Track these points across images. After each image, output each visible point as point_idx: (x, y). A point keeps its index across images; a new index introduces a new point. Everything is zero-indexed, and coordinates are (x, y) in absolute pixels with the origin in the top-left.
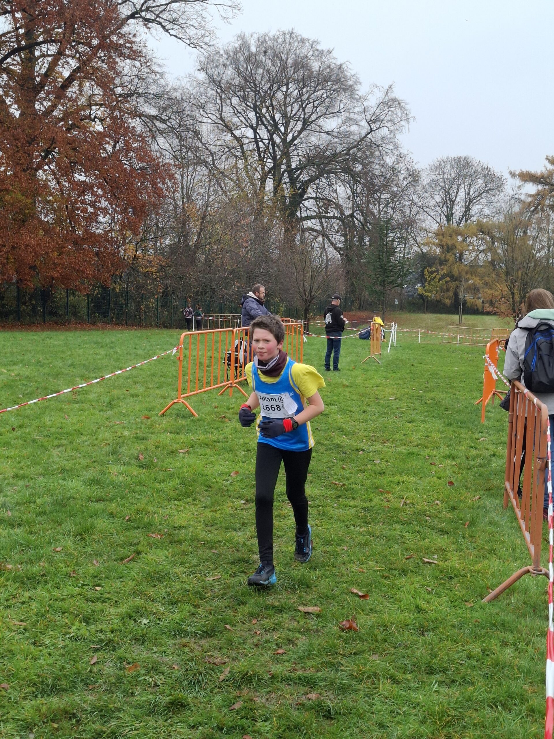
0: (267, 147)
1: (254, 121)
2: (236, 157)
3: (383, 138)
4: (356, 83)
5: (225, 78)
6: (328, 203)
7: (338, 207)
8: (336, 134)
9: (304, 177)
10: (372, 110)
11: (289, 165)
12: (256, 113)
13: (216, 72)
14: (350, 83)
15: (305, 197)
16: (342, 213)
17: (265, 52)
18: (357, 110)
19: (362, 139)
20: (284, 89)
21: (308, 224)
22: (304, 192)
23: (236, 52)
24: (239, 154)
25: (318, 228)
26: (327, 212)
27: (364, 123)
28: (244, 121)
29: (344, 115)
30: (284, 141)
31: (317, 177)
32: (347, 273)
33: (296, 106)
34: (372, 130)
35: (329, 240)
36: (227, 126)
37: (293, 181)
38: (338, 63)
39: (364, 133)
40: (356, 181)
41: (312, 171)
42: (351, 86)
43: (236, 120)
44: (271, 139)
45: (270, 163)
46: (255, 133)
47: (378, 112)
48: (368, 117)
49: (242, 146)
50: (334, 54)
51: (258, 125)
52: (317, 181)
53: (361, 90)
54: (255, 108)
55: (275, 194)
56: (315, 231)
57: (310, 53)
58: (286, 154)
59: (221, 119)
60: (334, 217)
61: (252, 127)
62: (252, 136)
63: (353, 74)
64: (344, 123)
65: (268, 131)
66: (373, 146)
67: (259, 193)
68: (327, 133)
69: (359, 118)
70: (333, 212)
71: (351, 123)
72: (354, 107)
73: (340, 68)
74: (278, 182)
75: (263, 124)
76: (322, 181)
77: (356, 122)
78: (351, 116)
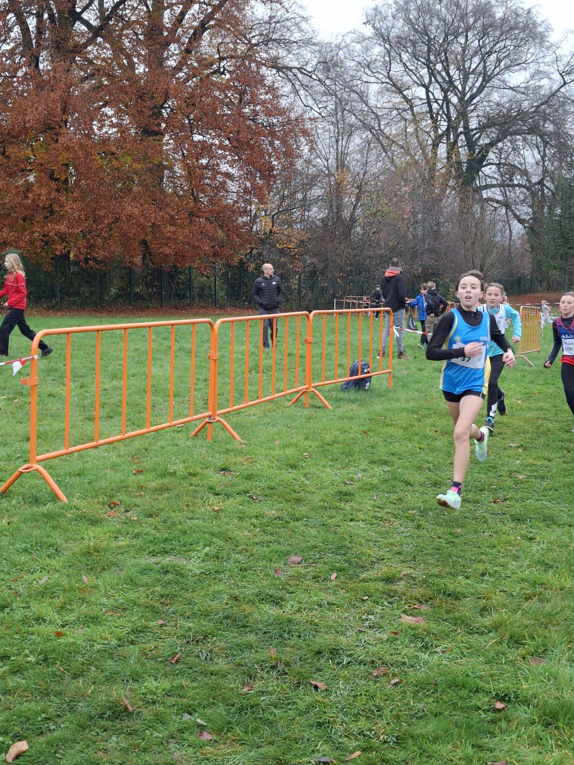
0: (441, 108)
1: (426, 80)
2: (406, 120)
4: (548, 29)
5: (394, 31)
6: (513, 169)
7: (525, 173)
8: (523, 90)
9: (484, 141)
11: (466, 127)
12: (429, 68)
13: (384, 25)
14: (540, 29)
15: (484, 163)
16: (528, 180)
18: (547, 59)
19: (553, 95)
21: (486, 194)
22: (484, 157)
24: (409, 116)
25: (500, 198)
26: (511, 180)
28: (416, 79)
29: (533, 67)
30: (461, 99)
31: (499, 140)
32: (532, 247)
34: (565, 83)
35: (512, 211)
36: (394, 85)
37: (471, 144)
38: (526, 8)
39: (555, 87)
40: (546, 143)
41: (493, 133)
42: (540, 33)
43: (406, 78)
44: (446, 99)
45: (444, 126)
46: (428, 91)
47: (573, 62)
48: (561, 68)
49: (411, 108)
51: (430, 82)
52: (500, 145)
53: (552, 38)
54: (428, 64)
55: (448, 160)
56: (498, 202)
58: (463, 115)
59: (389, 77)
60: (519, 186)
61: (424, 86)
63: (544, 19)
64: (532, 77)
65: (442, 89)
66: (566, 101)
67: (430, 163)
68: (512, 89)
69: (551, 69)
70: (517, 179)
71: (541, 76)
72: (544, 57)
73: (529, 12)
74: (452, 147)
75: (437, 81)
76: (506, 144)
77: (548, 75)
78: (541, 69)
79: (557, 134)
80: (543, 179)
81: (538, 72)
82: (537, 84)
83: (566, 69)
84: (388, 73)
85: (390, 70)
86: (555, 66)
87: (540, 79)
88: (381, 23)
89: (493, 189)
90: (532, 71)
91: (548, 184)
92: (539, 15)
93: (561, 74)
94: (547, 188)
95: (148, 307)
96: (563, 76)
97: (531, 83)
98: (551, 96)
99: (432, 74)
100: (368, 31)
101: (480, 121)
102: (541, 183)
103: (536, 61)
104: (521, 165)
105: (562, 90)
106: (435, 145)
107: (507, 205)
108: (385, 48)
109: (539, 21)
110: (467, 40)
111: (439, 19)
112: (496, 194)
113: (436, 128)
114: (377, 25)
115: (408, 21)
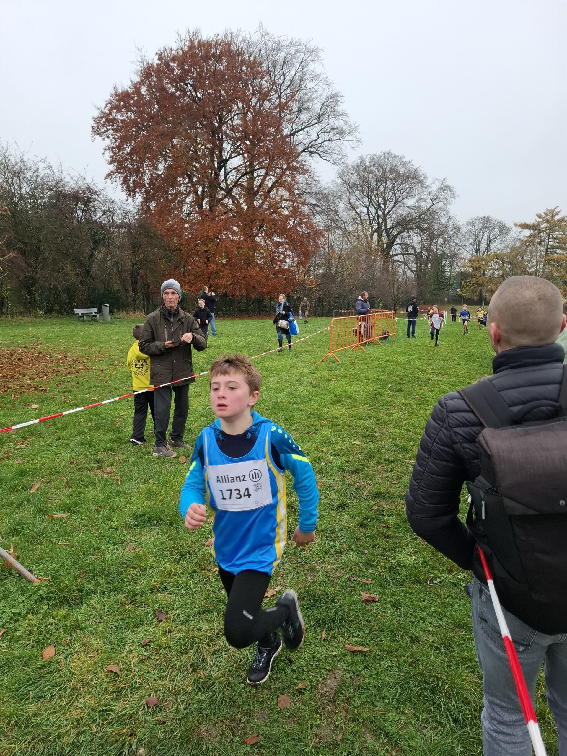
0: (374, 217)
1: (367, 204)
2: (357, 223)
3: (440, 209)
4: (425, 178)
5: (352, 181)
6: (407, 246)
7: (413, 248)
8: (413, 208)
9: (394, 233)
10: (434, 193)
11: (386, 227)
12: (369, 199)
13: (347, 178)
14: (422, 178)
15: (395, 243)
16: (415, 251)
17: (374, 165)
18: (425, 193)
19: (428, 210)
20: (384, 184)
21: (396, 258)
22: (394, 241)
23: (358, 166)
24: (359, 222)
25: (402, 260)
26: (407, 251)
27: (429, 201)
28: (362, 203)
29: (417, 197)
30: (384, 213)
31: (402, 232)
32: (418, 284)
33: (391, 193)
34: (433, 204)
35: (408, 267)
36: (352, 207)
37: (388, 235)
38: (415, 168)
39: (429, 206)
40: (423, 233)
41: (399, 229)
42: (422, 180)
43: (357, 203)
44: (377, 213)
45: (375, 226)
46: (368, 210)
47: (437, 194)
48: (432, 197)
49: (360, 217)
50: (413, 163)
51: (369, 205)
52: (401, 234)
53: (428, 182)
54: (368, 196)
55: (378, 243)
56: (400, 262)
57: (399, 164)
58: (385, 220)
59: (350, 203)
60: (411, 254)
61: (366, 207)
62: (366, 212)
63: (423, 173)
64: (417, 201)
65: (375, 208)
66: (433, 213)
67: (369, 244)
68: (408, 207)
69: (426, 197)
70: (410, 251)
71: (422, 201)
72: (423, 192)
73: (416, 170)
74: (380, 236)
75: (372, 205)
76: (405, 234)
77: (425, 200)
78: (422, 197)
79: (429, 229)
80: (422, 250)
81: (420, 199)
82: (420, 205)
85: (350, 200)
86: (429, 196)
87: (421, 203)
89: (398, 256)
91: (425, 253)
92: (421, 172)
94: (424, 255)
96: (432, 201)
97: (417, 204)
98: (426, 211)
100: (340, 181)
101: (392, 223)
102: (421, 252)
103: (419, 194)
104: (412, 244)
105: (432, 207)
106: (372, 236)
107: (405, 264)
108: (347, 189)
109: (421, 174)
110: (386, 184)
111: (373, 175)
112: (399, 258)
113: (372, 227)
114: (344, 178)
115: (359, 175)
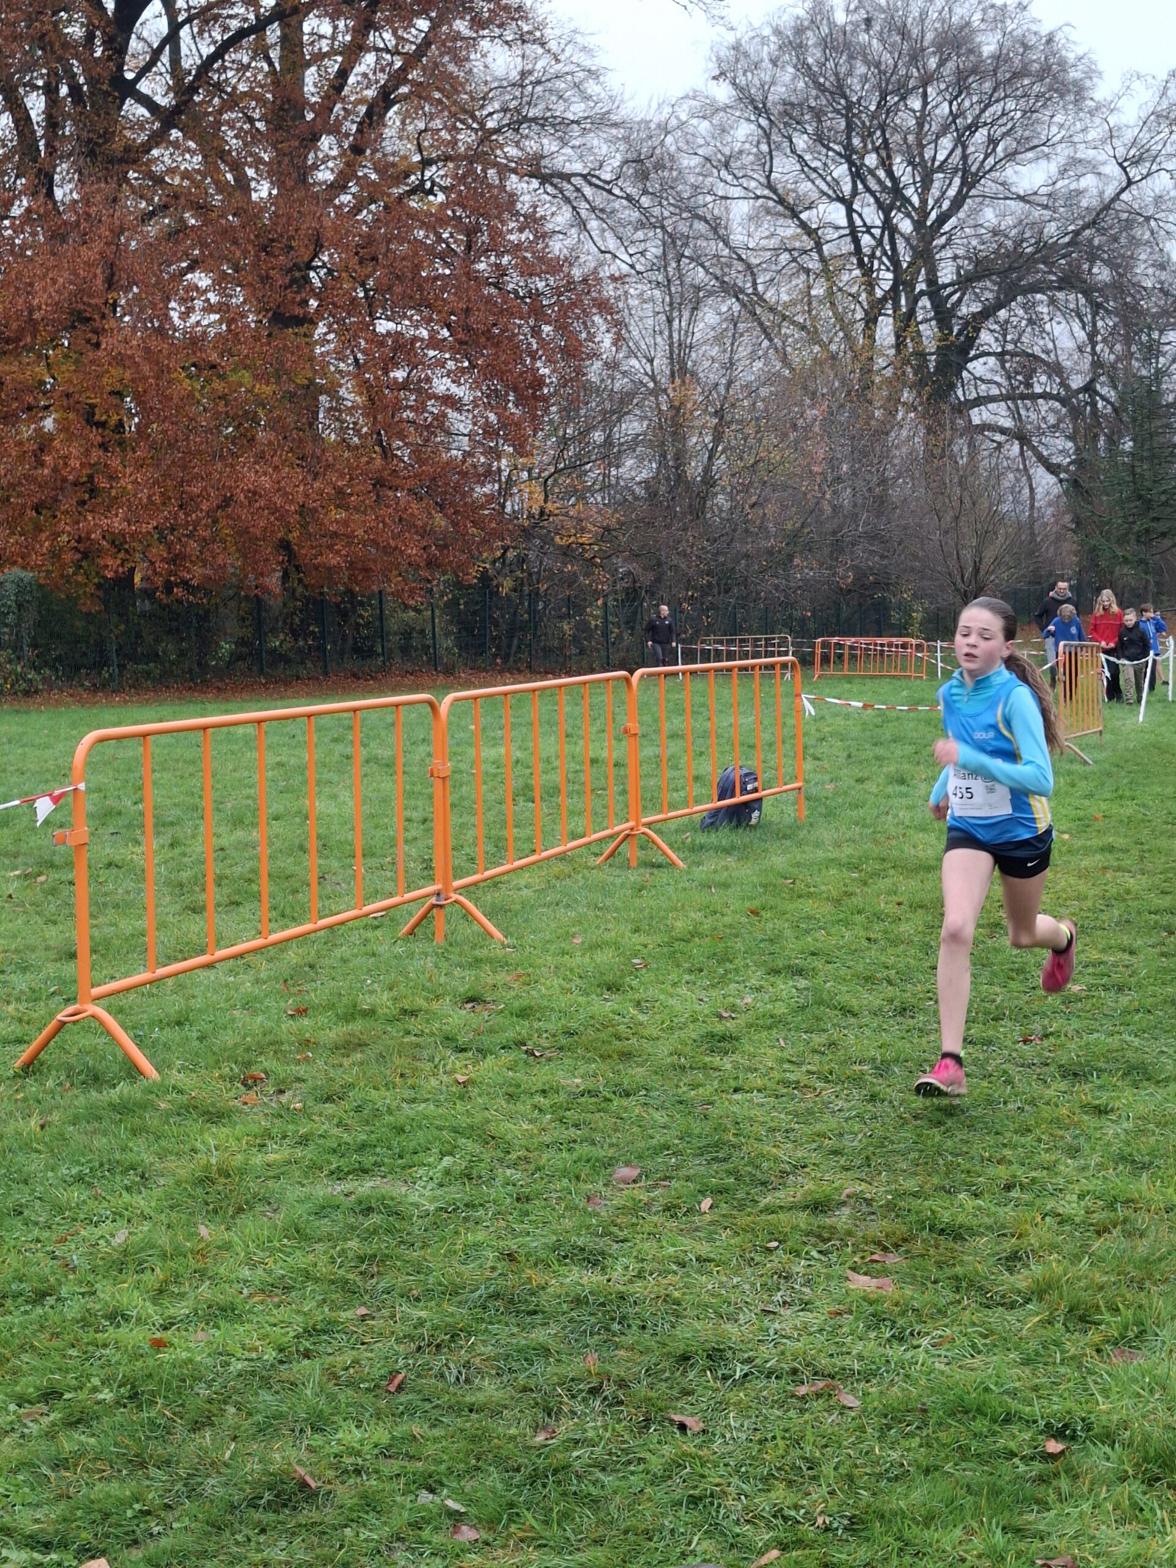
0: (880, 242)
1: (847, 189)
2: (807, 271)
3: (1158, 199)
4: (1090, 73)
5: (777, 91)
6: (1030, 364)
7: (1056, 369)
8: (1044, 200)
9: (969, 308)
10: (1129, 135)
11: (932, 281)
12: (851, 164)
13: (755, 80)
14: (1074, 74)
15: (972, 353)
16: (1064, 384)
17: (868, 21)
18: (1092, 135)
19: (1107, 207)
21: (978, 416)
22: (971, 341)
23: (799, 29)
24: (814, 264)
25: (1008, 423)
26: (1028, 385)
27: (1112, 170)
28: (825, 188)
29: (1063, 153)
30: (918, 225)
31: (1000, 305)
32: (1078, 521)
34: (1130, 183)
35: (1034, 449)
36: (781, 201)
37: (943, 315)
38: (1044, 30)
39: (1110, 192)
40: (1096, 308)
41: (988, 291)
42: (1075, 83)
43: (805, 187)
44: (888, 226)
45: (886, 279)
46: (850, 211)
47: (1145, 136)
48: (1121, 152)
49: (819, 246)
50: (1034, 11)
51: (855, 192)
52: (1003, 314)
53: (1101, 91)
54: (849, 155)
55: (900, 351)
56: (1003, 431)
57: (977, 15)
58: (925, 256)
59: (770, 186)
60: (1045, 396)
61: (841, 200)
62: (844, 222)
63: (1080, 53)
64: (1063, 172)
65: (880, 205)
66: (1136, 218)
67: (865, 357)
68: (1021, 198)
69: (1098, 155)
70: (1041, 383)
71: (1080, 169)
72: (1084, 130)
73: (1050, 40)
74: (906, 322)
75: (868, 190)
76: (1015, 313)
77: (1093, 168)
78: (1079, 155)
79: (1120, 286)
80: (1092, 381)
81: (1074, 162)
82: (1073, 186)
83: (1132, 153)
84: (768, 177)
85: (771, 171)
86: (1109, 149)
87: (1079, 177)
88: (749, 74)
89: (992, 406)
90: (1062, 160)
91: (1104, 391)
92: (1072, 46)
93: (1120, 165)
94: (1103, 398)
95: (298, 678)
96: (1124, 169)
97: (1059, 184)
98: (1102, 210)
99: (857, 174)
100: (723, 93)
101: (959, 268)
102: (1089, 388)
103: (1068, 140)
104: (1048, 352)
105: (1125, 196)
106: (871, 321)
107: (1022, 437)
108: (760, 126)
109: (1071, 57)
110: (925, 103)
111: (867, 63)
112: (999, 414)
113: (870, 285)
114: (741, 80)
115: (804, 68)
